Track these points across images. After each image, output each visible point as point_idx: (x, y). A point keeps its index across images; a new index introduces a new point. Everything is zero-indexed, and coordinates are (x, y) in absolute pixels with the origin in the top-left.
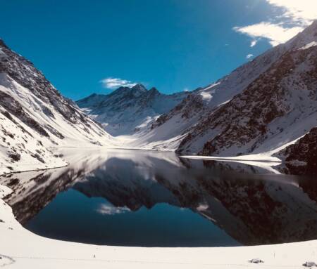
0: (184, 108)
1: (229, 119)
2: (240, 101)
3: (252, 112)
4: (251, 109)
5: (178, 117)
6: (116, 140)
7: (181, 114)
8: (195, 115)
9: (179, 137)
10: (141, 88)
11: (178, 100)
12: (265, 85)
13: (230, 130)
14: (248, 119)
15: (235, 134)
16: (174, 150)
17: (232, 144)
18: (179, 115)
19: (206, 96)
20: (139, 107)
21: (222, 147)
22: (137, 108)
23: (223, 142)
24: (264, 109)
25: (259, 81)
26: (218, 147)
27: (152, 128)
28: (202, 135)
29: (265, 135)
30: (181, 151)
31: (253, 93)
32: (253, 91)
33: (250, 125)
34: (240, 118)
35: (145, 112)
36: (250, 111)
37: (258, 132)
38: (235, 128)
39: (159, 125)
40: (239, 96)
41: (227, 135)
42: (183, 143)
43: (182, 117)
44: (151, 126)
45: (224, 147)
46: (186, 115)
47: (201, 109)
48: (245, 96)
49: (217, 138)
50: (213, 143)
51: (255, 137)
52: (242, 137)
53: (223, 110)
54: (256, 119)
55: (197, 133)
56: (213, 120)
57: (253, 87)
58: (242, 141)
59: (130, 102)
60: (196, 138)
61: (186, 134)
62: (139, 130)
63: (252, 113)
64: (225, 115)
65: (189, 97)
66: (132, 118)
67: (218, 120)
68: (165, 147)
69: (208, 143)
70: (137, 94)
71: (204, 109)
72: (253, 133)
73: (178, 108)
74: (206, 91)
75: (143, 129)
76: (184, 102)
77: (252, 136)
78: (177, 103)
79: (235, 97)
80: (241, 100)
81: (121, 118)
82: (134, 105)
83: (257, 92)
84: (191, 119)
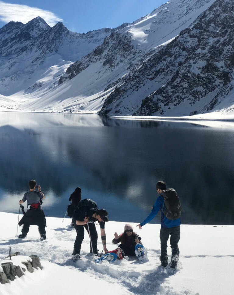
0: (106, 52)
1: (174, 65)
2: (189, 39)
3: (209, 52)
4: (207, 48)
5: (97, 65)
6: (8, 100)
7: (103, 61)
8: (122, 61)
9: (102, 93)
10: (41, 24)
11: (95, 41)
12: (224, 15)
13: (179, 80)
14: (203, 64)
15: (186, 85)
16: (96, 112)
17: (181, 99)
18: (99, 62)
19: (137, 33)
20: (39, 52)
21: (167, 104)
22: (35, 53)
23: (168, 97)
24: (226, 48)
25: (216, 9)
26: (161, 105)
27: (61, 82)
28: (137, 89)
29: (229, 85)
30: (107, 112)
31: (207, 27)
32: (208, 24)
33: (207, 72)
34: (191, 61)
35: (48, 59)
36: (205, 51)
37: (218, 81)
38: (185, 77)
39: (70, 78)
40: (188, 31)
41: (174, 87)
42: (109, 101)
43: (104, 64)
44: (58, 79)
45: (171, 105)
46: (109, 62)
47: (131, 53)
48: (196, 32)
49: (160, 91)
50: (154, 99)
51: (214, 88)
52: (195, 89)
53: (165, 52)
54: (215, 63)
55: (129, 86)
56: (151, 67)
57: (207, 18)
58: (196, 94)
59: (25, 44)
60: (127, 93)
61: (112, 89)
62: (40, 85)
63: (209, 55)
64: (169, 59)
65: (112, 36)
66: (29, 69)
67: (158, 67)
68: (82, 108)
69: (147, 98)
70: (35, 33)
71: (135, 53)
72: (211, 82)
73: (98, 52)
74: (137, 27)
75: (47, 84)
76: (106, 42)
77: (209, 86)
78: (95, 46)
79: (182, 33)
80: (191, 36)
81: (13, 69)
82: (31, 49)
83: (213, 25)
84: (117, 68)
